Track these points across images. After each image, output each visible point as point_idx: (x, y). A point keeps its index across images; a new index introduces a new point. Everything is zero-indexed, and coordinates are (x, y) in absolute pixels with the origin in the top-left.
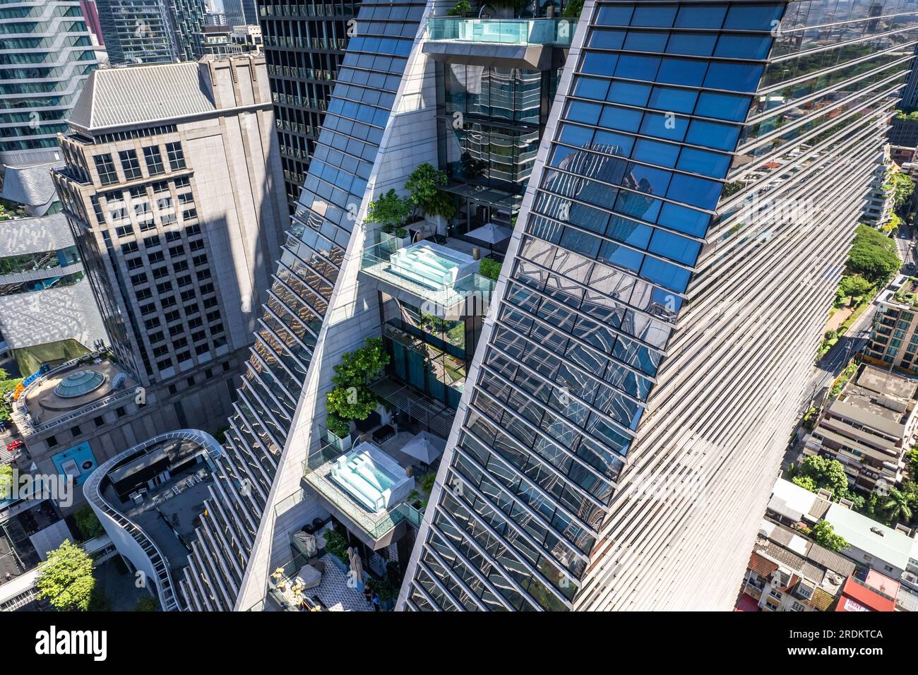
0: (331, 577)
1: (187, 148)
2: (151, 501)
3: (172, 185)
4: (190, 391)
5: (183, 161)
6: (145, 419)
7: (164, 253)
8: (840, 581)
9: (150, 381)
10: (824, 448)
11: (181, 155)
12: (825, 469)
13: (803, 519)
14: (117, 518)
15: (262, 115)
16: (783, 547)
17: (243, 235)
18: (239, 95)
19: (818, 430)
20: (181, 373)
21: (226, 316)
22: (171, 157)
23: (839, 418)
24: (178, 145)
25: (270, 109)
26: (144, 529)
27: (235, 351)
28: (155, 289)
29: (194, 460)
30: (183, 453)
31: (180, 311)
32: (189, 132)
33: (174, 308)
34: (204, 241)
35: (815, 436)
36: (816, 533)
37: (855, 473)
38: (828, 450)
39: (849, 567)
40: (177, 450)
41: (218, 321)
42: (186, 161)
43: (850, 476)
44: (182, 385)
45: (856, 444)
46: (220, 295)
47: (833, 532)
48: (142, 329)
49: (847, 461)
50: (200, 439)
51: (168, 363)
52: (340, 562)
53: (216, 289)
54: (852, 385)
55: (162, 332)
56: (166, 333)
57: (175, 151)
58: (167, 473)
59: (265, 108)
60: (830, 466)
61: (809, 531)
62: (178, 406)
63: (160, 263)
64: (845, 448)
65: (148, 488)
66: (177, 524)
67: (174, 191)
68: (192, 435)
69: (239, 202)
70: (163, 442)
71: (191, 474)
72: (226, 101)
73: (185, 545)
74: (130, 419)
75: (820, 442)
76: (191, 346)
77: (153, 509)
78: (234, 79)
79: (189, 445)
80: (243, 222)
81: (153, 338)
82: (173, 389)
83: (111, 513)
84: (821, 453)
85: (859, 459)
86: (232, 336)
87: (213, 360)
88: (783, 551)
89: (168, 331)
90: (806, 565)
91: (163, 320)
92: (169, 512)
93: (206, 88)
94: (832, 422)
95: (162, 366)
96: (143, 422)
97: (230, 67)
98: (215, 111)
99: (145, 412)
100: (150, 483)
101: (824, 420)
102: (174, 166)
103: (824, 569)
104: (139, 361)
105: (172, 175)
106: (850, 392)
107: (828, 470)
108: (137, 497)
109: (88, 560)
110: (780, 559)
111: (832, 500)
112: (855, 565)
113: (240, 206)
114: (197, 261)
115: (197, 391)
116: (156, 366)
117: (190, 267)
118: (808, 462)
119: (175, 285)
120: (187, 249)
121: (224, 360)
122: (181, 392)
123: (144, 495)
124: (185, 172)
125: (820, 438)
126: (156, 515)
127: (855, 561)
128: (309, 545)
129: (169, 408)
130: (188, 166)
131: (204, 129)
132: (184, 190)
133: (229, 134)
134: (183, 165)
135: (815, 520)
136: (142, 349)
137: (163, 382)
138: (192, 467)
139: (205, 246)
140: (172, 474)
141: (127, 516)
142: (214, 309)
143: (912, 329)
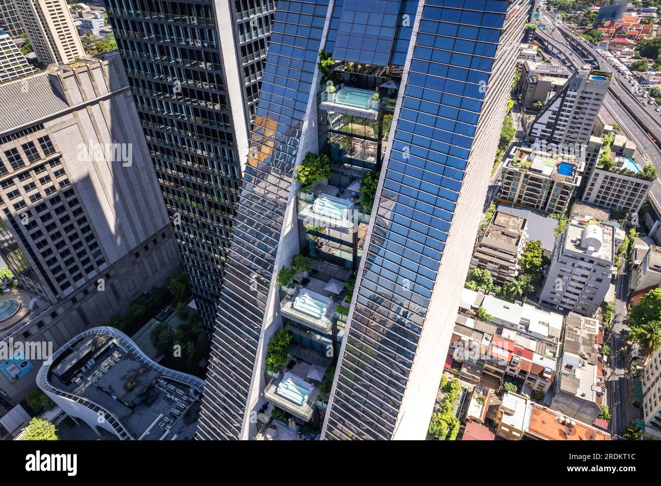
0: (280, 430)
1: (54, 138)
2: (87, 381)
3: (48, 166)
4: (86, 298)
5: (53, 148)
6: (58, 325)
7: (51, 213)
8: (490, 338)
9: (57, 299)
11: (50, 144)
12: (481, 275)
13: (472, 307)
14: (70, 397)
15: (103, 104)
16: (463, 326)
17: (104, 188)
18: (85, 94)
20: (78, 289)
21: (101, 244)
22: (43, 147)
23: (486, 246)
24: (47, 138)
25: (108, 99)
26: (91, 399)
27: (112, 265)
28: (50, 238)
29: (109, 346)
30: (100, 345)
31: (70, 249)
32: (53, 127)
33: (65, 248)
34: (78, 199)
35: (475, 257)
36: (478, 315)
37: (496, 274)
39: (493, 329)
40: (94, 343)
41: (97, 249)
42: (55, 148)
43: (493, 276)
44: (80, 296)
45: (495, 259)
46: (96, 231)
47: (486, 312)
48: (45, 267)
49: (492, 269)
50: (107, 333)
51: (68, 284)
52: (283, 423)
53: (92, 228)
54: (492, 225)
55: (59, 266)
56: (63, 265)
57: (45, 143)
58: (92, 360)
59: (104, 99)
60: (483, 273)
61: (475, 313)
62: (80, 310)
63: (50, 221)
64: (490, 262)
65: (82, 372)
66: (113, 391)
67: (50, 170)
68: (101, 331)
69: (98, 167)
70: (81, 340)
71: (109, 356)
72: (75, 99)
73: (123, 403)
74: (48, 327)
75: (478, 260)
76: (82, 269)
77: (91, 385)
78: (78, 83)
79: (102, 338)
80: (102, 180)
81: (54, 271)
82: (74, 300)
83: (64, 395)
84: (479, 266)
85: (497, 267)
86: (108, 255)
87: (98, 275)
88: (463, 328)
89: (64, 264)
90: (475, 333)
91: (59, 257)
92: (105, 385)
93: (59, 93)
94: (483, 249)
95: (63, 287)
96: (57, 327)
97: (74, 75)
98: (69, 108)
99: (57, 320)
100: (83, 369)
101: (479, 248)
102: (47, 153)
103: (483, 333)
104: (47, 288)
105: (47, 159)
106: (491, 229)
107: (483, 276)
108: (78, 380)
109: (51, 426)
110: (462, 333)
111: (485, 294)
112: (496, 328)
113: (99, 169)
114: (75, 213)
115: (91, 297)
116: (60, 288)
117: (71, 218)
118: (472, 272)
119: (63, 233)
120: (67, 206)
121: (105, 273)
122: (80, 301)
123: (81, 377)
124: (56, 155)
126: (95, 389)
127: (497, 325)
128: (266, 418)
129: (74, 313)
130: (56, 150)
131: (64, 122)
132: (57, 168)
133: (82, 123)
134: (53, 151)
135: (477, 307)
136: (48, 280)
137: (66, 297)
138: (108, 352)
139: (80, 201)
140: (95, 360)
141: (74, 394)
142: (93, 241)
143: (521, 181)
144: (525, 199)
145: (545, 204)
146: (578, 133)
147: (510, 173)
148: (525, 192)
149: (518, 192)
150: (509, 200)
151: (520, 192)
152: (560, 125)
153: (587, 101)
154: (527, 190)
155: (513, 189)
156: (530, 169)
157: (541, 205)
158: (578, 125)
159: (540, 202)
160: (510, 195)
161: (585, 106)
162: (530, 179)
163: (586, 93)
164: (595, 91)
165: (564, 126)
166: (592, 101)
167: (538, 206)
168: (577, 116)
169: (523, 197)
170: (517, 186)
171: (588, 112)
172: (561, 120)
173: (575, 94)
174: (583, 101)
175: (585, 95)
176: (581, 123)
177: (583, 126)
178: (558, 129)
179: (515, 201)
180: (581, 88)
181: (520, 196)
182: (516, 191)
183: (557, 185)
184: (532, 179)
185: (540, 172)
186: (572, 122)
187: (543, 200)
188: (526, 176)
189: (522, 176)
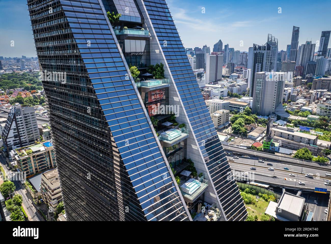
10: (58, 200)
19: (53, 197)
35: (54, 200)
38: (59, 200)
125: (55, 199)
143: (32, 161)
144: (39, 169)
145: (51, 164)
146: (32, 133)
147: (24, 160)
148: (37, 165)
149: (34, 168)
150: (31, 174)
151: (35, 167)
152: (21, 134)
153: (28, 118)
154: (38, 163)
155: (30, 168)
156: (33, 152)
157: (49, 166)
158: (31, 130)
159: (48, 165)
160: (30, 172)
161: (29, 120)
162: (37, 157)
163: (26, 114)
164: (29, 112)
165: (24, 133)
166: (31, 117)
167: (48, 168)
168: (28, 126)
169: (38, 168)
170: (31, 165)
171: (31, 122)
172: (21, 131)
173: (21, 116)
174: (26, 118)
175: (26, 116)
176: (32, 128)
177: (33, 129)
178: (22, 136)
179: (35, 173)
180: (22, 113)
181: (36, 169)
182: (32, 167)
183: (51, 152)
184: (38, 156)
185: (39, 151)
186: (27, 130)
187: (49, 163)
188: (34, 157)
189: (32, 158)
